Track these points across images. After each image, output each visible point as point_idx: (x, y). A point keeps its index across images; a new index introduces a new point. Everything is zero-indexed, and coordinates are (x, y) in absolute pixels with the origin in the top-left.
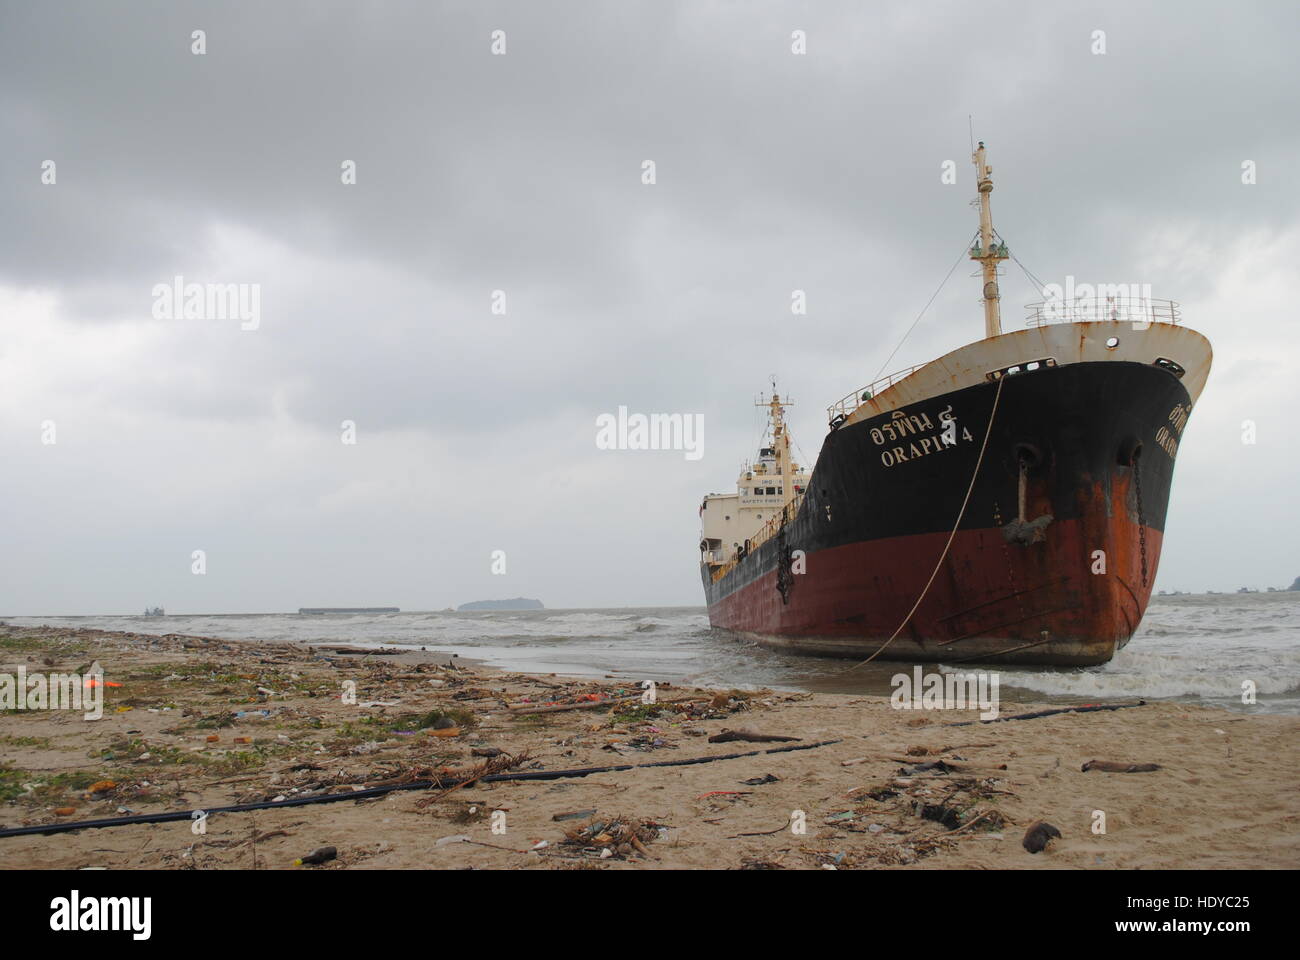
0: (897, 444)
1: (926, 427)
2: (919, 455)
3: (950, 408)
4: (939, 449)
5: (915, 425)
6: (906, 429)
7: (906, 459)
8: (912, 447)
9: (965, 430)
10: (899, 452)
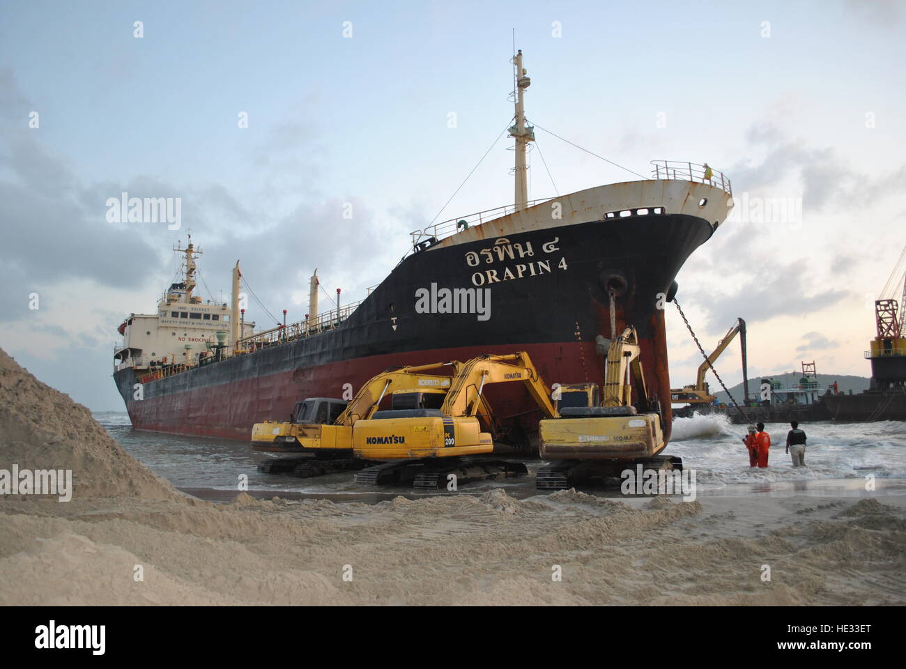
0: (491, 267)
1: (526, 255)
2: (512, 277)
3: (557, 240)
4: (533, 273)
5: (516, 252)
6: (506, 253)
7: (497, 280)
8: (507, 270)
9: (563, 260)
10: (492, 274)
